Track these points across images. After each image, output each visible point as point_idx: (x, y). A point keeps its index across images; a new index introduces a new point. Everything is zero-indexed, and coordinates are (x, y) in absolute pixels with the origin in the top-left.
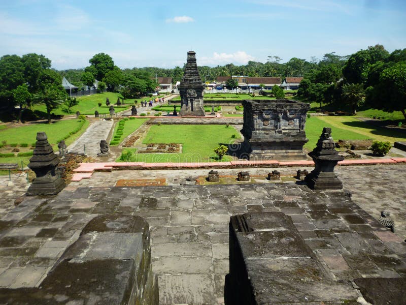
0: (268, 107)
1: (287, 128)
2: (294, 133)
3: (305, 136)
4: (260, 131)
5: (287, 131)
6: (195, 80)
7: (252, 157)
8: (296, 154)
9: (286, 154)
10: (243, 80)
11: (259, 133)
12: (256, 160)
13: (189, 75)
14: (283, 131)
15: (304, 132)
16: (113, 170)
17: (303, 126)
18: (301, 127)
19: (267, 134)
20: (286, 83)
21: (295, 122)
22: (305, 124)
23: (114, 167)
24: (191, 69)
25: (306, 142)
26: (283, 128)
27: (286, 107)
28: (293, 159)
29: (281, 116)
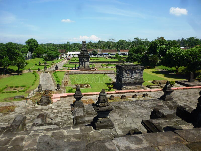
0: (129, 68)
1: (136, 77)
2: (139, 78)
3: (143, 80)
4: (126, 78)
5: (136, 78)
6: (86, 54)
7: (123, 89)
8: (140, 87)
9: (136, 87)
10: (100, 51)
11: (125, 79)
12: (124, 90)
13: (83, 52)
14: (135, 78)
15: (143, 78)
16: (68, 97)
17: (142, 76)
18: (141, 76)
19: (129, 79)
20: (120, 52)
21: (139, 74)
22: (143, 75)
23: (68, 95)
24: (84, 49)
25: (144, 82)
26: (134, 77)
27: (136, 68)
28: (139, 89)
29: (134, 72)
